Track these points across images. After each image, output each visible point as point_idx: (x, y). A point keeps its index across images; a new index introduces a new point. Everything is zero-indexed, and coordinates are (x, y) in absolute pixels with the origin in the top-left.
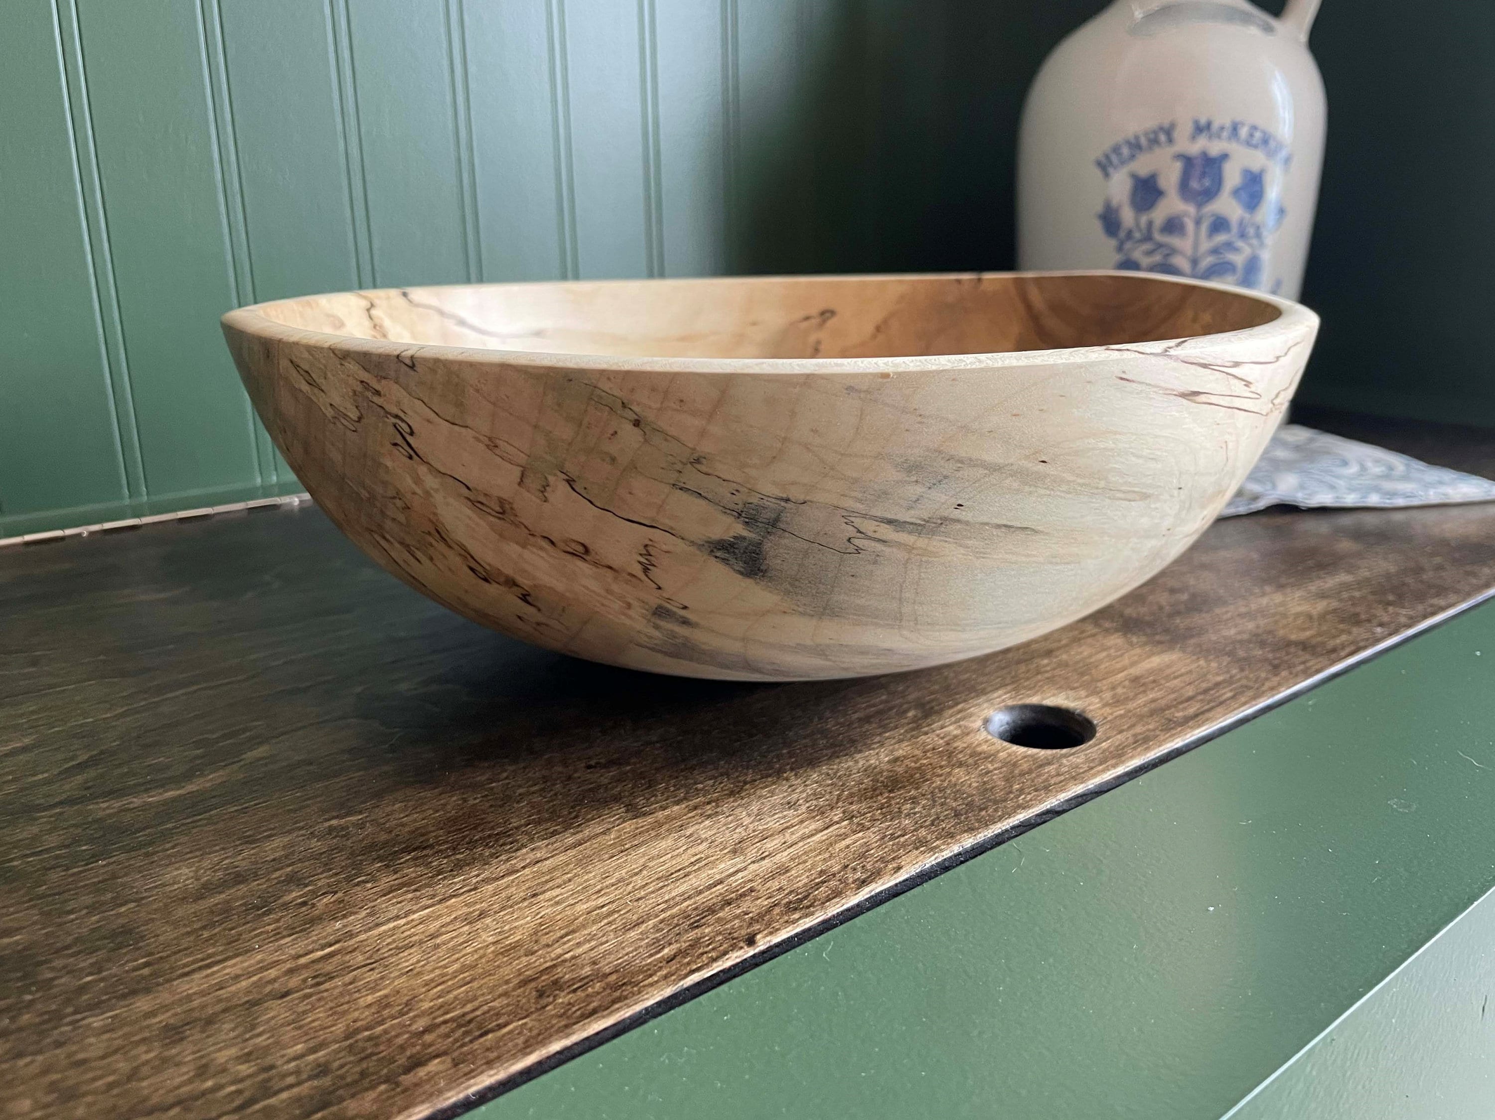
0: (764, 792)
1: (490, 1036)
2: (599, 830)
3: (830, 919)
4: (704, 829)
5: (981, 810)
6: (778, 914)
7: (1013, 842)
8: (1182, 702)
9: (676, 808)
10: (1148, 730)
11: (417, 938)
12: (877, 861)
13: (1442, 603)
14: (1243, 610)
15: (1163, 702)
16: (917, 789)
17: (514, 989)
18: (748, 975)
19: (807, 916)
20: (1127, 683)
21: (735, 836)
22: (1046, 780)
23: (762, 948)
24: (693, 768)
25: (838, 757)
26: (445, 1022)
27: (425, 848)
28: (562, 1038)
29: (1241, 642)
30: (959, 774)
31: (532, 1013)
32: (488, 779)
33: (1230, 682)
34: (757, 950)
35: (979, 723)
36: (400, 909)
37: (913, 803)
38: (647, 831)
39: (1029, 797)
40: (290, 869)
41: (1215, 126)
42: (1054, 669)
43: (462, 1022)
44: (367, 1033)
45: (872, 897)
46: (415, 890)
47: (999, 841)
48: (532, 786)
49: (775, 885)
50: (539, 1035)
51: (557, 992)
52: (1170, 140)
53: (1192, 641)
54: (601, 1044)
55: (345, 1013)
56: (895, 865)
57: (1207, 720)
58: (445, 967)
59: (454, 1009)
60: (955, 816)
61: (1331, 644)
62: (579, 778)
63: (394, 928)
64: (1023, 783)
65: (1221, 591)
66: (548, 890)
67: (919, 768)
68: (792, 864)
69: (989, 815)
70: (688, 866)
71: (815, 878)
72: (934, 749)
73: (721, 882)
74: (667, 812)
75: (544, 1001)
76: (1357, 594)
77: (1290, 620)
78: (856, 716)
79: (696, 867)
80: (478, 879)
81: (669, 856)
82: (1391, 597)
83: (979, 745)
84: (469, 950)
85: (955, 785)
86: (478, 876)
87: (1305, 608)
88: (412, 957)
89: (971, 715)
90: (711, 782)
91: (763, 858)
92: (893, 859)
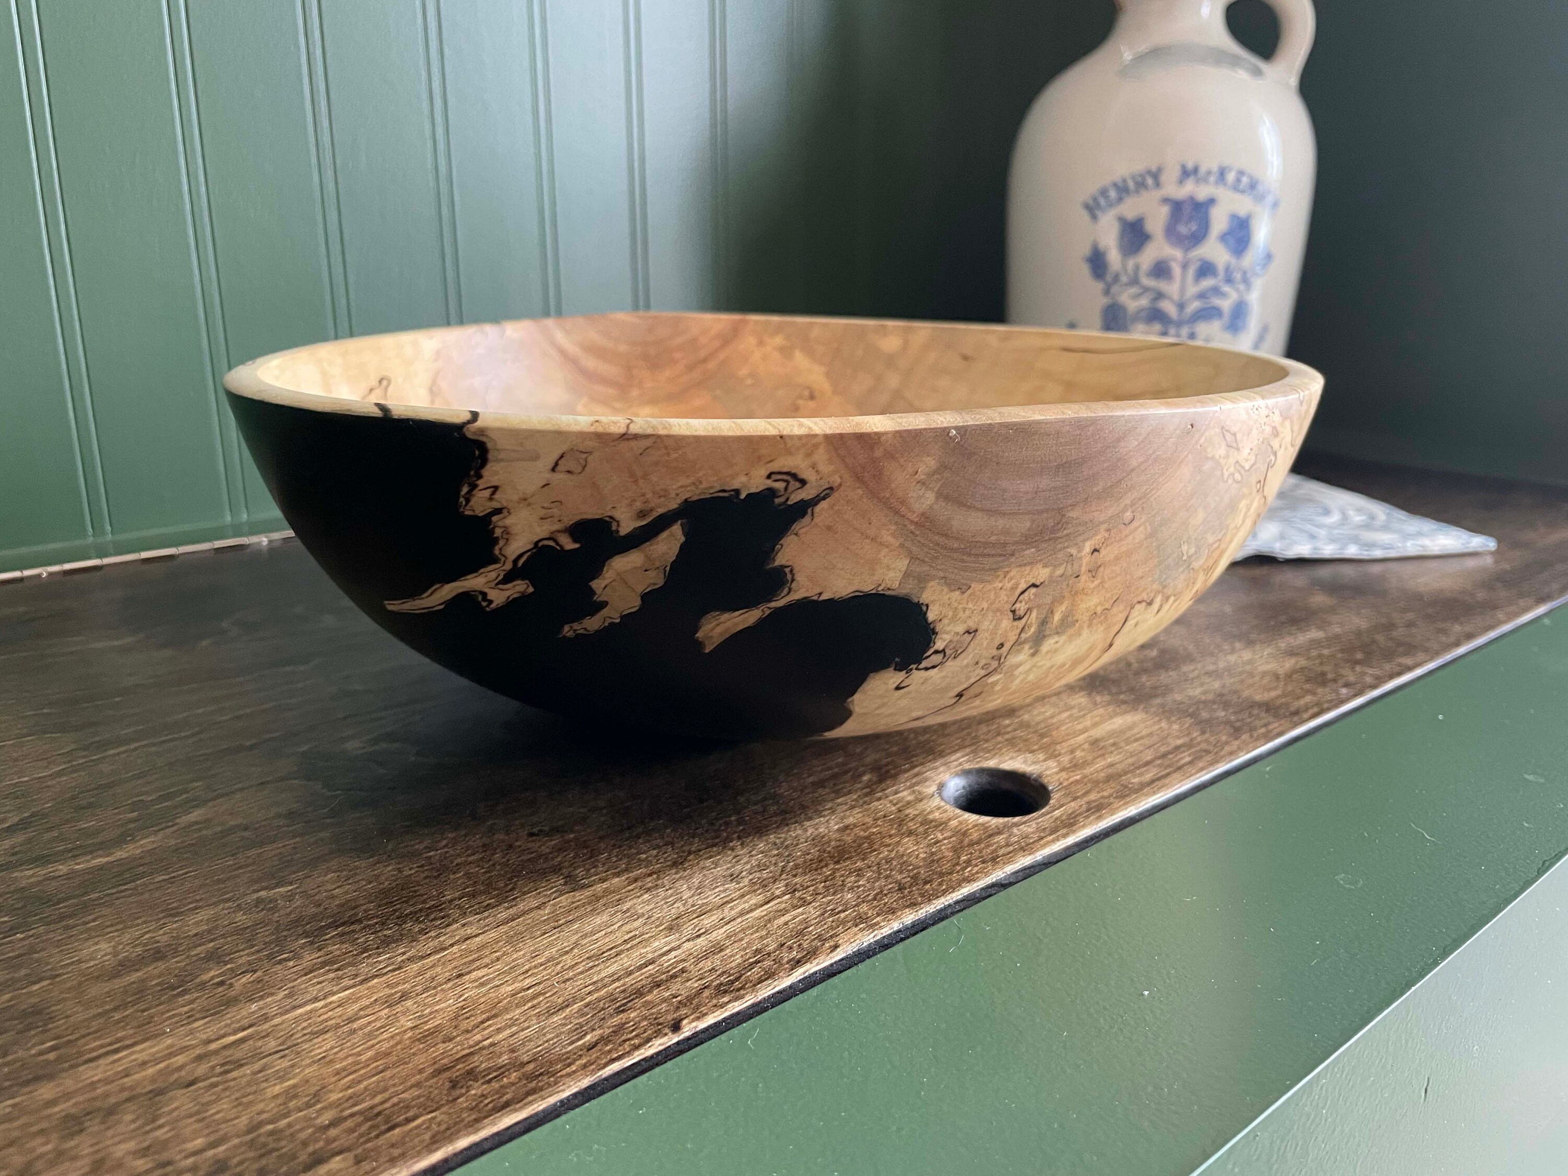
0: (708, 863)
1: (397, 1130)
2: (535, 903)
3: (760, 1002)
4: (642, 903)
5: (926, 883)
6: (707, 997)
7: (954, 918)
8: (1139, 767)
9: (617, 880)
10: (1103, 797)
11: (333, 1022)
12: (815, 939)
14: (1210, 668)
15: (1120, 768)
16: (863, 860)
17: (428, 1079)
18: (669, 1064)
19: (737, 999)
20: (1086, 746)
21: (673, 911)
22: (995, 851)
23: (687, 1034)
24: (638, 837)
25: (787, 825)
26: (353, 1114)
27: (352, 922)
28: (470, 1133)
29: (1205, 702)
30: (908, 844)
31: (443, 1105)
32: (426, 846)
33: (1190, 744)
34: (682, 1037)
35: (933, 788)
36: (319, 991)
37: (858, 875)
38: (584, 905)
39: (976, 869)
40: (213, 943)
42: (1015, 730)
43: (370, 1115)
44: (270, 1126)
45: (806, 978)
46: (338, 969)
47: (941, 916)
48: (471, 855)
49: (707, 965)
50: (448, 1129)
51: (471, 1082)
53: (1158, 701)
54: (510, 1139)
55: (251, 1103)
56: (833, 944)
57: (1164, 785)
58: (359, 1054)
59: (363, 1100)
60: (900, 889)
61: (1296, 705)
62: (520, 846)
63: (311, 1011)
64: (971, 853)
65: (1193, 647)
66: (474, 970)
67: (866, 838)
68: (727, 943)
69: (933, 889)
70: (621, 945)
71: (750, 958)
72: (885, 817)
73: (652, 962)
74: (605, 885)
75: (458, 1092)
76: (1326, 651)
77: (1257, 678)
78: (811, 779)
79: (629, 946)
80: (404, 957)
81: (603, 933)
82: (1359, 656)
83: (931, 812)
84: (385, 1036)
85: (903, 855)
86: (404, 953)
87: (1273, 665)
88: (328, 1042)
89: (926, 780)
90: (655, 852)
91: (699, 936)
92: (832, 936)
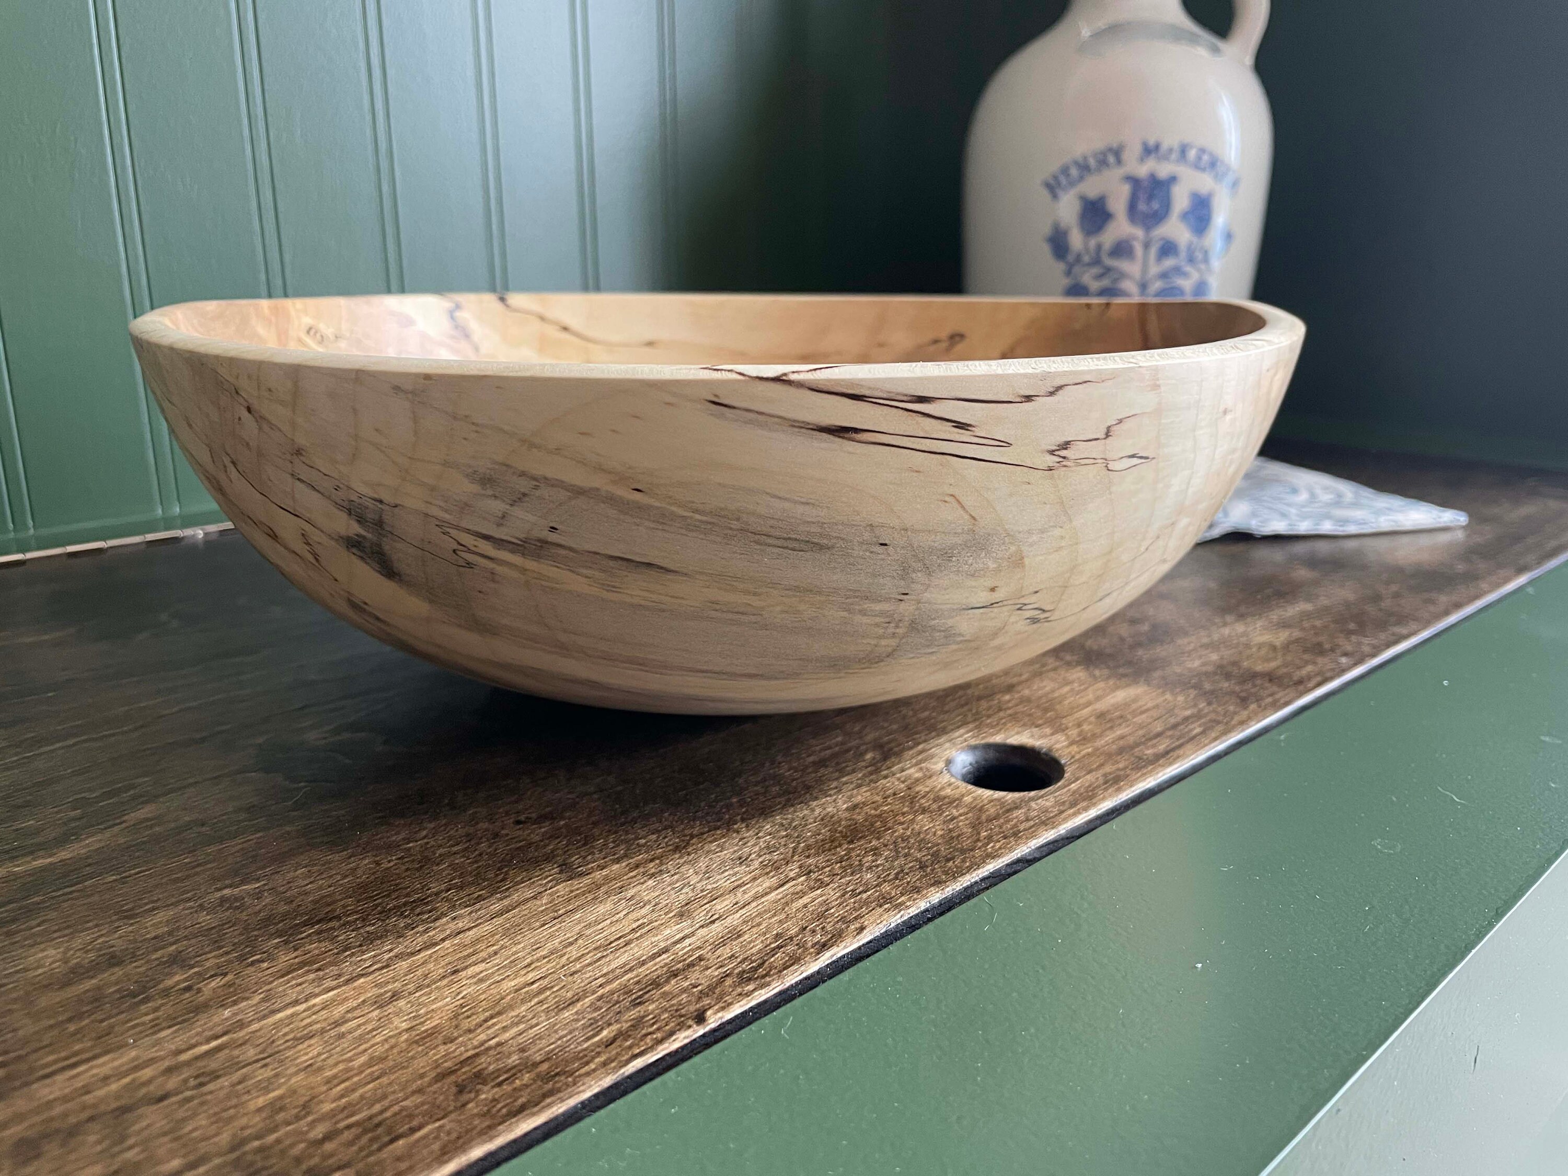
0: (713, 846)
1: (401, 1142)
2: (529, 894)
3: (788, 989)
4: (646, 890)
5: (948, 860)
6: (730, 986)
7: (984, 896)
8: (1151, 739)
9: (616, 867)
10: (1118, 769)
11: (318, 1026)
12: (838, 922)
13: (1404, 631)
14: (1205, 640)
15: (1131, 740)
16: (878, 839)
17: (430, 1085)
18: (696, 1059)
19: (762, 987)
20: (1092, 719)
21: (682, 897)
22: (1015, 826)
23: (713, 1026)
24: (634, 821)
25: (792, 805)
26: (348, 1127)
27: (331, 920)
28: (485, 1142)
29: (1206, 674)
30: (923, 822)
31: (451, 1112)
32: (404, 839)
33: (1198, 716)
34: (707, 1029)
35: (941, 765)
36: (299, 993)
37: (874, 854)
38: (584, 893)
39: (997, 846)
40: (174, 947)
41: (1165, 146)
42: (1017, 705)
43: (370, 1126)
44: (256, 1144)
45: (834, 962)
46: (319, 970)
47: (968, 894)
48: (453, 846)
49: (726, 952)
50: (458, 1138)
51: (479, 1086)
52: (1119, 161)
53: (1157, 674)
54: (529, 1147)
55: (231, 1119)
56: (858, 925)
57: (1178, 757)
58: (350, 1060)
59: (360, 1111)
60: (920, 868)
61: (1297, 675)
62: (507, 835)
63: (292, 1015)
64: (991, 829)
65: (1182, 622)
66: (470, 965)
67: (880, 816)
68: (744, 927)
69: (956, 866)
70: (629, 933)
71: (771, 943)
72: (895, 794)
73: (665, 950)
74: (605, 872)
75: (465, 1097)
76: (1318, 623)
77: (1254, 650)
78: (811, 759)
79: (638, 934)
80: (391, 954)
81: (608, 922)
82: (1352, 626)
83: (942, 788)
84: (378, 1039)
85: (919, 833)
86: (391, 950)
87: (1266, 638)
88: (312, 1050)
89: (932, 757)
90: (654, 837)
91: (713, 922)
92: (856, 918)
